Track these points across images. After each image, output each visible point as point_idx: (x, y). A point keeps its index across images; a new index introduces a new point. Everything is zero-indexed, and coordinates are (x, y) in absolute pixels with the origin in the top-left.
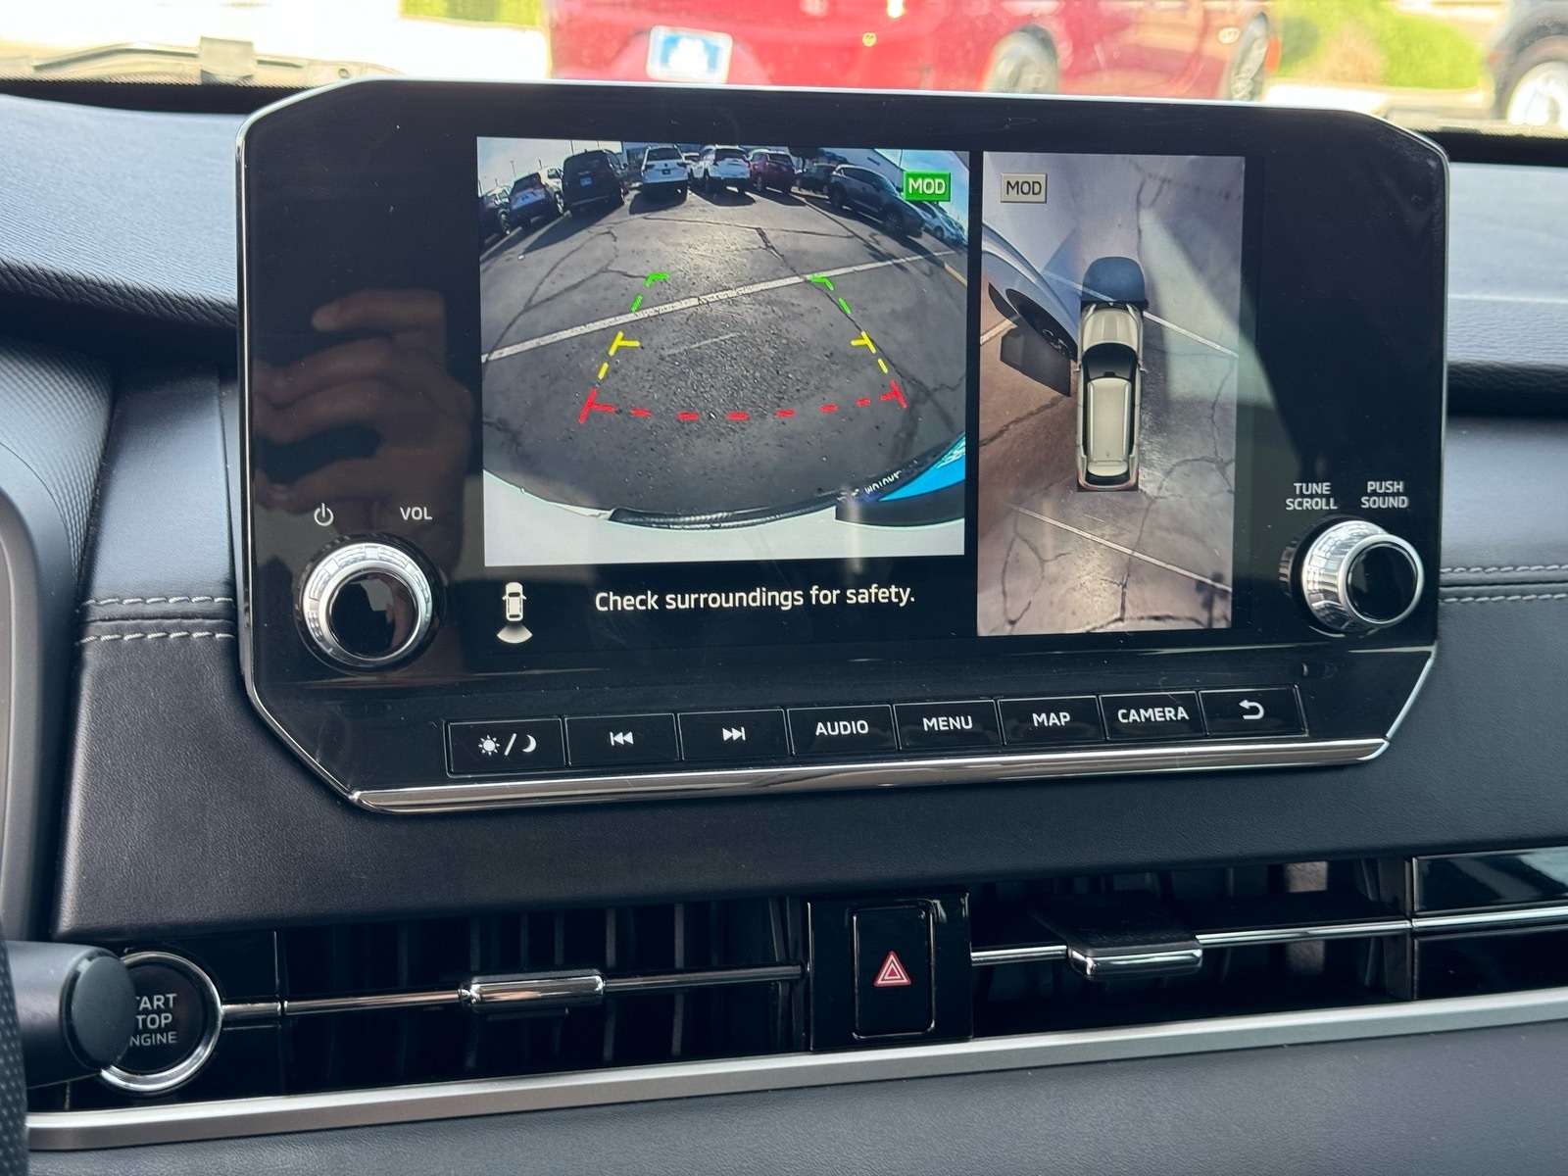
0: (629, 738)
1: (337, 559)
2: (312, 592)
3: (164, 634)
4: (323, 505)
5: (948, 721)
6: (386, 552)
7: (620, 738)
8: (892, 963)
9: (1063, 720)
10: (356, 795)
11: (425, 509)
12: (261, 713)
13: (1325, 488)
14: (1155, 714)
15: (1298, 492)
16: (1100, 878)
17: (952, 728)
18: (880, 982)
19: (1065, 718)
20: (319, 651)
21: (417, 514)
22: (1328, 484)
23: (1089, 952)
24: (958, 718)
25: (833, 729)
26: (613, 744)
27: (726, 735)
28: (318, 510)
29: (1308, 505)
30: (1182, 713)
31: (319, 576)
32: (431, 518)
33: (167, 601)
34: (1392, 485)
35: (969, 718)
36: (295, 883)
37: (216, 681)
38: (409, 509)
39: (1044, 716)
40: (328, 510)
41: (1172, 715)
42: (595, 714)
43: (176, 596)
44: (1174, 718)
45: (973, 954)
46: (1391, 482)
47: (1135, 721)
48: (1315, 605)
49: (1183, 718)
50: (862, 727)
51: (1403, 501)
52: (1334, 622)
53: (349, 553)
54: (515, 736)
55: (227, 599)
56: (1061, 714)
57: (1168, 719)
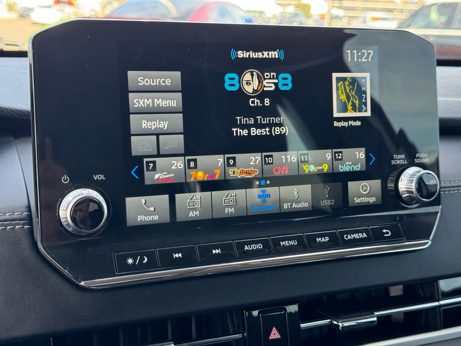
0: (180, 255)
1: (72, 195)
2: (63, 208)
3: (5, 227)
4: (65, 175)
5: (289, 242)
6: (90, 191)
7: (177, 255)
8: (274, 331)
9: (327, 240)
10: (82, 283)
11: (103, 175)
12: (44, 255)
13: (403, 156)
14: (356, 236)
15: (395, 158)
16: (332, 296)
17: (290, 244)
18: (270, 338)
19: (327, 239)
20: (65, 229)
21: (100, 177)
22: (404, 155)
23: (340, 321)
24: (292, 241)
25: (251, 248)
26: (175, 257)
27: (214, 252)
28: (64, 177)
29: (398, 162)
30: (365, 235)
31: (65, 202)
32: (105, 178)
33: (5, 215)
34: (424, 155)
35: (296, 241)
36: (59, 318)
37: (26, 244)
38: (97, 175)
39: (320, 238)
40: (67, 177)
41: (362, 236)
42: (167, 247)
43: (9, 213)
44: (362, 237)
45: (301, 325)
46: (423, 154)
47: (350, 239)
48: (404, 196)
49: (365, 237)
50: (260, 246)
51: (427, 160)
52: (410, 201)
53: (76, 192)
54: (139, 257)
55: (28, 213)
56: (326, 238)
57: (360, 237)
